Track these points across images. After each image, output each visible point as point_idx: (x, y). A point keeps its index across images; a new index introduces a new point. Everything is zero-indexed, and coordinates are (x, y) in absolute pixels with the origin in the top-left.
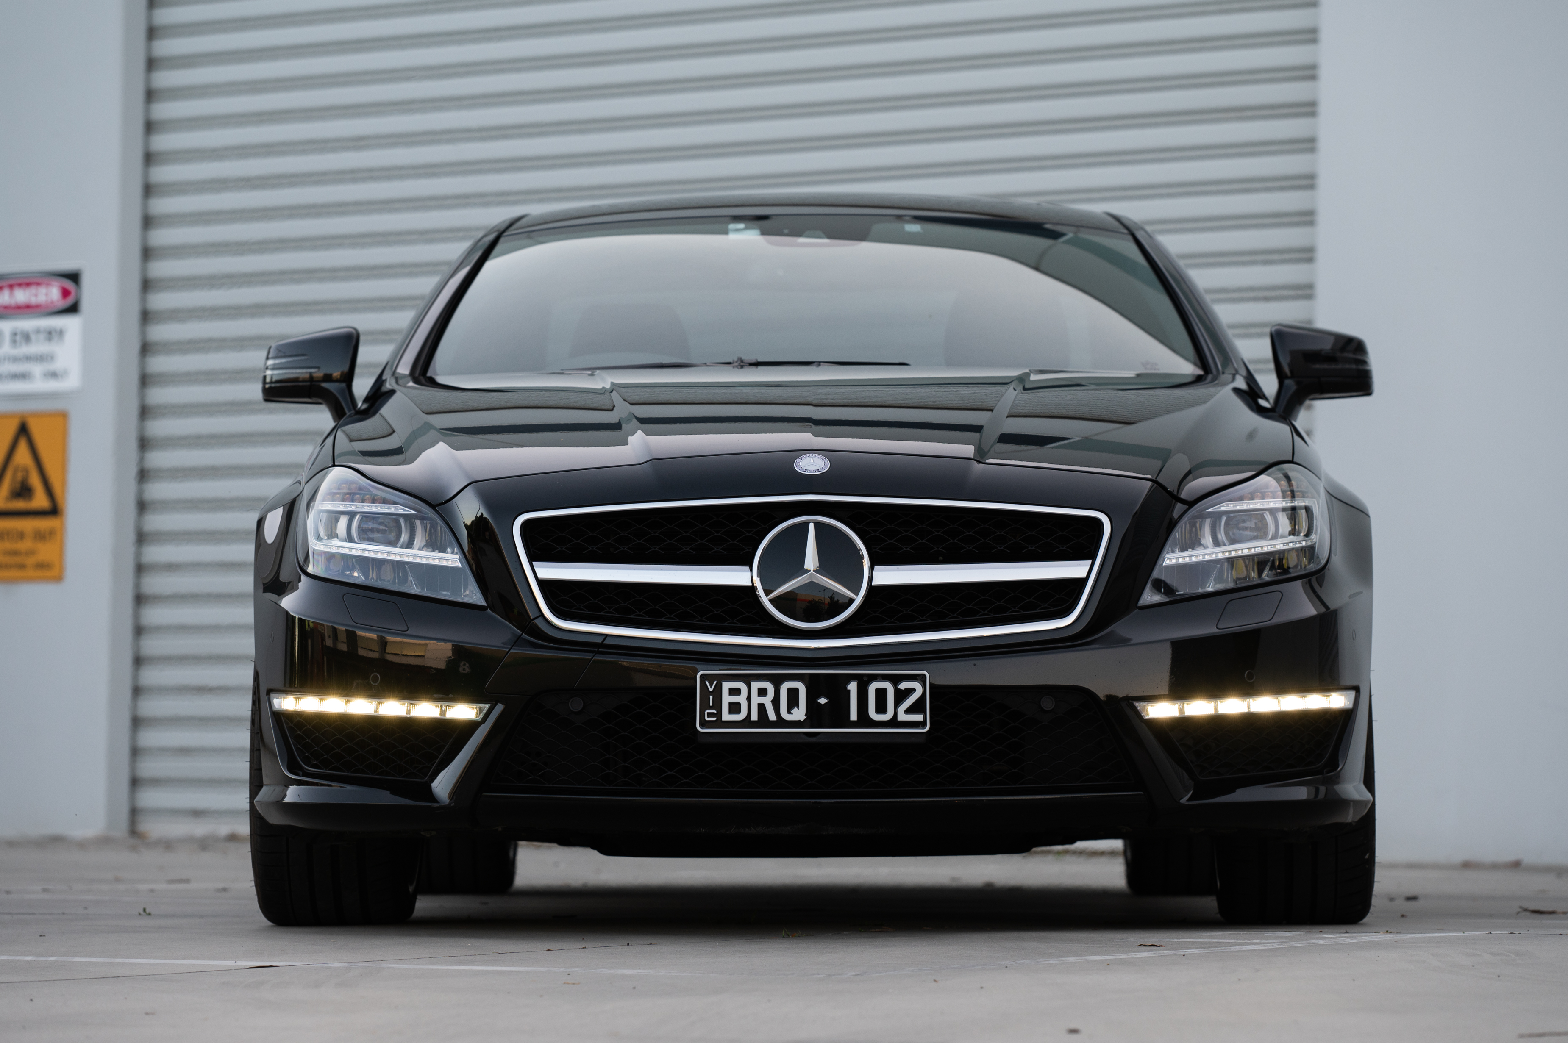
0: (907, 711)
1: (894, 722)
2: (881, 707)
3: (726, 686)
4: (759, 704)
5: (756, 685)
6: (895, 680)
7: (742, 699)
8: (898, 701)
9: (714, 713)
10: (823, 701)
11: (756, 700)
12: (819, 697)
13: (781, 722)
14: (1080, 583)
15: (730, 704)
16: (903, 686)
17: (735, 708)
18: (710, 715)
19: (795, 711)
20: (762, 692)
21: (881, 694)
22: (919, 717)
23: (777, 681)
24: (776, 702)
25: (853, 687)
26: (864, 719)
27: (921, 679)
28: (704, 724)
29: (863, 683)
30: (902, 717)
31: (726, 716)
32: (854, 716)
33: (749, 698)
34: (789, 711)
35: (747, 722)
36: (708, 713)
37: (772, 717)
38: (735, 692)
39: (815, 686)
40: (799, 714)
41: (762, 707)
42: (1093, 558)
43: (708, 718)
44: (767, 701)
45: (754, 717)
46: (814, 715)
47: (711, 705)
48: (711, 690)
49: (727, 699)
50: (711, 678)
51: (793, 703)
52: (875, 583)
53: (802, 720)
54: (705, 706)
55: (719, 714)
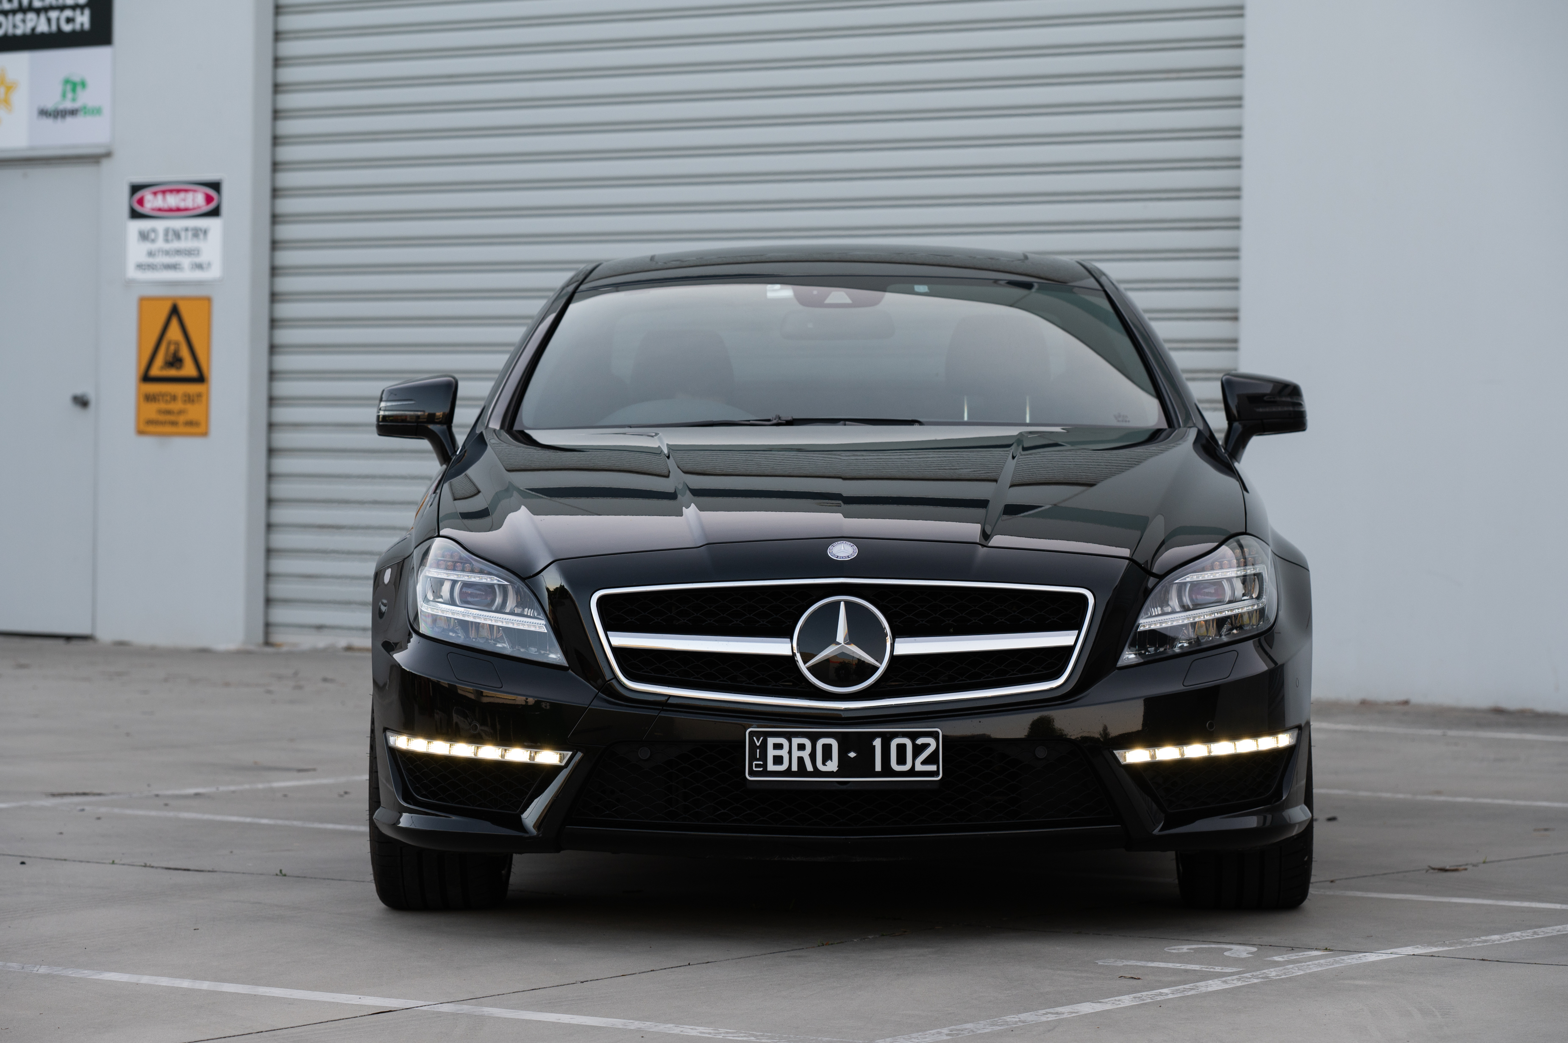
0: (923, 763)
1: (912, 772)
2: (901, 760)
3: (771, 741)
4: (798, 757)
5: (796, 741)
6: (913, 736)
7: (784, 753)
8: (915, 756)
9: (760, 764)
10: (852, 755)
11: (796, 754)
12: (850, 752)
13: (817, 773)
14: (1070, 649)
15: (775, 757)
16: (920, 741)
17: (778, 760)
18: (757, 766)
19: (829, 763)
20: (801, 747)
21: (901, 748)
22: (933, 768)
23: (814, 738)
24: (813, 756)
25: (877, 743)
26: (887, 770)
27: (935, 735)
28: (752, 773)
29: (887, 739)
30: (919, 767)
31: (771, 767)
32: (878, 767)
33: (790, 752)
34: (824, 764)
35: (788, 772)
36: (755, 764)
37: (810, 768)
38: (778, 746)
39: (845, 742)
40: (832, 766)
41: (801, 760)
42: (1079, 628)
43: (756, 768)
44: (805, 754)
45: (795, 768)
46: (845, 767)
47: (758, 757)
48: (758, 744)
49: (771, 753)
50: (758, 734)
51: (827, 756)
52: (896, 653)
53: (835, 771)
54: (753, 758)
55: (765, 765)
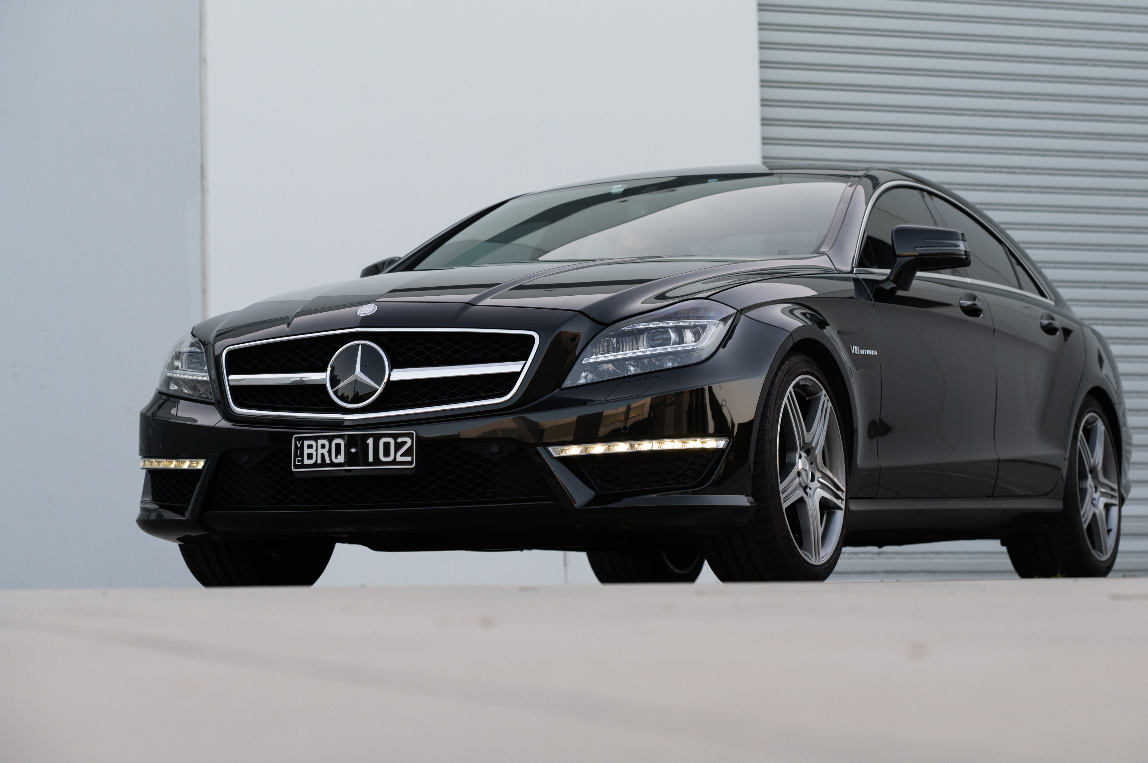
0: (402, 455)
1: (394, 462)
2: (387, 454)
3: (307, 443)
4: (321, 454)
5: (320, 442)
6: (395, 436)
7: (313, 451)
8: (396, 450)
9: (300, 460)
10: (353, 450)
11: (320, 451)
12: (351, 448)
13: (332, 464)
14: (517, 374)
15: (308, 454)
16: (400, 440)
17: (310, 456)
18: (299, 461)
19: (339, 457)
20: (323, 446)
21: (387, 445)
22: (409, 459)
23: (330, 439)
24: (330, 452)
25: (370, 441)
26: (377, 460)
27: (410, 436)
28: (296, 467)
29: (377, 439)
30: (399, 459)
31: (306, 462)
32: (371, 459)
33: (317, 450)
34: (336, 457)
35: (315, 465)
36: (297, 460)
37: (328, 461)
38: (310, 447)
39: (351, 441)
40: (341, 459)
41: (323, 455)
43: (297, 462)
44: (325, 451)
45: (319, 462)
46: (351, 459)
47: (299, 455)
48: (299, 446)
49: (306, 451)
50: (298, 439)
51: (338, 452)
52: (391, 379)
53: (342, 462)
54: (296, 456)
55: (302, 461)
